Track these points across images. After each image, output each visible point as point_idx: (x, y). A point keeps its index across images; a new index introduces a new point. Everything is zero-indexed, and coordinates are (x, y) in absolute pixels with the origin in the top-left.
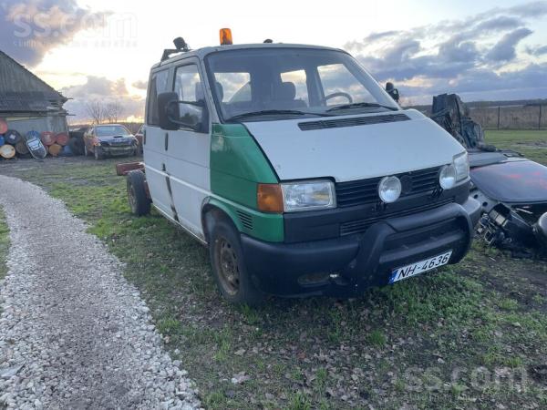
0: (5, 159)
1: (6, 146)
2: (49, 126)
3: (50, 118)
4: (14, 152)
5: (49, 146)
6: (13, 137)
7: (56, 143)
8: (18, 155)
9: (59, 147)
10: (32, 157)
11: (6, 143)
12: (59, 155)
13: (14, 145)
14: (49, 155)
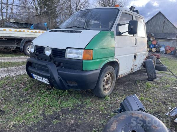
0: (152, 52)
1: (154, 48)
2: (171, 44)
3: (172, 42)
4: (155, 50)
5: (167, 50)
6: (157, 46)
7: (170, 50)
8: (156, 52)
9: (170, 51)
10: (160, 53)
11: (154, 47)
12: (169, 54)
13: (156, 48)
14: (166, 53)
